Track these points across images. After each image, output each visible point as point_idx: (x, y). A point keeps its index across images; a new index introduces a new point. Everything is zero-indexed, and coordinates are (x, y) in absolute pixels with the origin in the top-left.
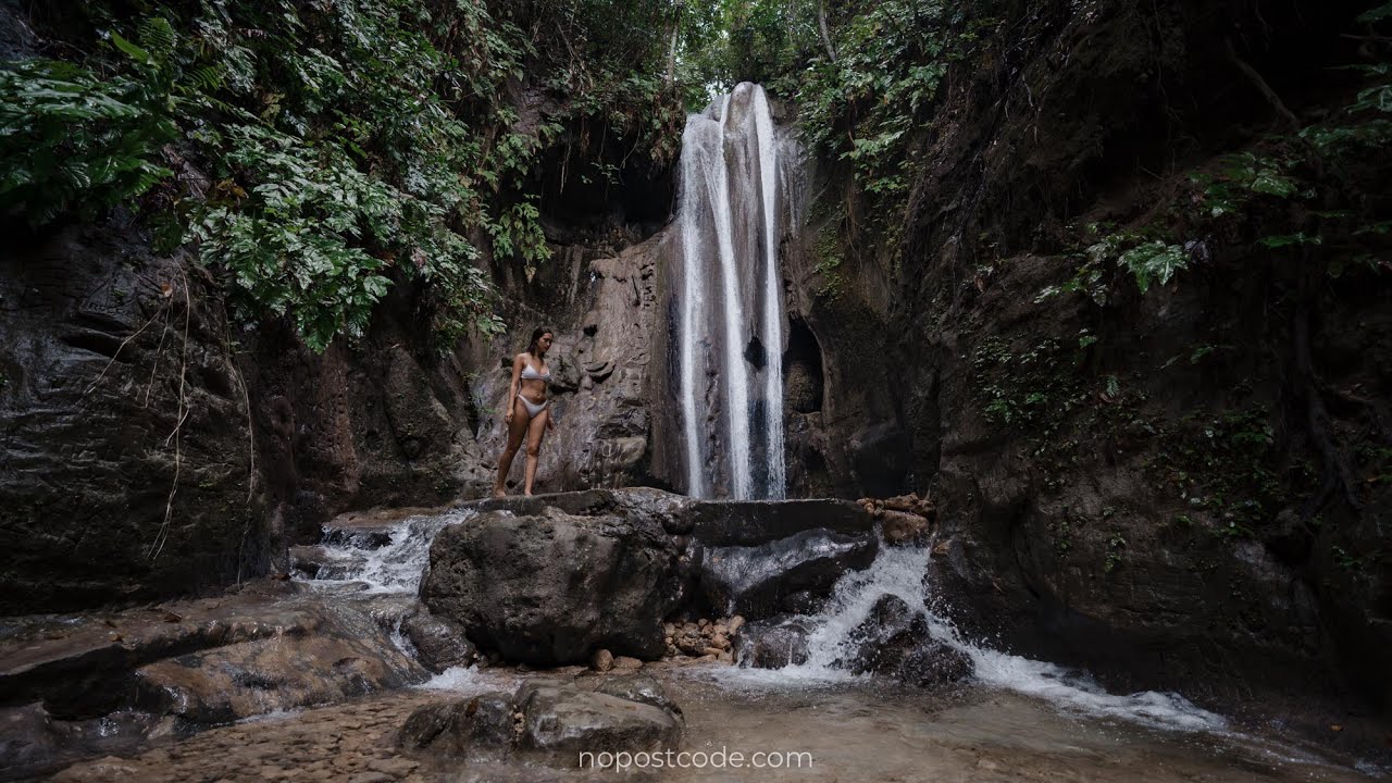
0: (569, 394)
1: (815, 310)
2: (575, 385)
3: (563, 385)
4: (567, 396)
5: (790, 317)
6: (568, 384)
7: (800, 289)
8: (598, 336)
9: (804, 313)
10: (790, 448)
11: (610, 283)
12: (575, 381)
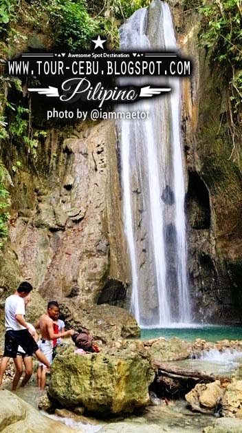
0: (60, 232)
1: (204, 168)
2: (63, 227)
3: (57, 227)
4: (59, 234)
5: (189, 170)
6: (59, 226)
7: (195, 153)
8: (73, 191)
9: (198, 169)
10: (192, 253)
11: (78, 157)
12: (63, 225)
